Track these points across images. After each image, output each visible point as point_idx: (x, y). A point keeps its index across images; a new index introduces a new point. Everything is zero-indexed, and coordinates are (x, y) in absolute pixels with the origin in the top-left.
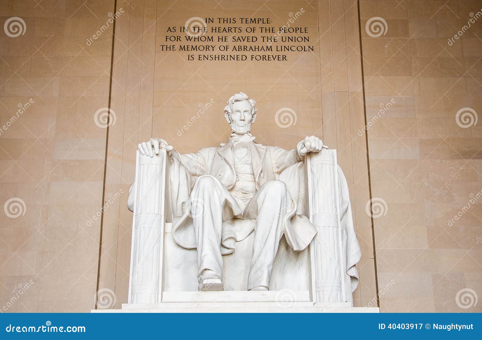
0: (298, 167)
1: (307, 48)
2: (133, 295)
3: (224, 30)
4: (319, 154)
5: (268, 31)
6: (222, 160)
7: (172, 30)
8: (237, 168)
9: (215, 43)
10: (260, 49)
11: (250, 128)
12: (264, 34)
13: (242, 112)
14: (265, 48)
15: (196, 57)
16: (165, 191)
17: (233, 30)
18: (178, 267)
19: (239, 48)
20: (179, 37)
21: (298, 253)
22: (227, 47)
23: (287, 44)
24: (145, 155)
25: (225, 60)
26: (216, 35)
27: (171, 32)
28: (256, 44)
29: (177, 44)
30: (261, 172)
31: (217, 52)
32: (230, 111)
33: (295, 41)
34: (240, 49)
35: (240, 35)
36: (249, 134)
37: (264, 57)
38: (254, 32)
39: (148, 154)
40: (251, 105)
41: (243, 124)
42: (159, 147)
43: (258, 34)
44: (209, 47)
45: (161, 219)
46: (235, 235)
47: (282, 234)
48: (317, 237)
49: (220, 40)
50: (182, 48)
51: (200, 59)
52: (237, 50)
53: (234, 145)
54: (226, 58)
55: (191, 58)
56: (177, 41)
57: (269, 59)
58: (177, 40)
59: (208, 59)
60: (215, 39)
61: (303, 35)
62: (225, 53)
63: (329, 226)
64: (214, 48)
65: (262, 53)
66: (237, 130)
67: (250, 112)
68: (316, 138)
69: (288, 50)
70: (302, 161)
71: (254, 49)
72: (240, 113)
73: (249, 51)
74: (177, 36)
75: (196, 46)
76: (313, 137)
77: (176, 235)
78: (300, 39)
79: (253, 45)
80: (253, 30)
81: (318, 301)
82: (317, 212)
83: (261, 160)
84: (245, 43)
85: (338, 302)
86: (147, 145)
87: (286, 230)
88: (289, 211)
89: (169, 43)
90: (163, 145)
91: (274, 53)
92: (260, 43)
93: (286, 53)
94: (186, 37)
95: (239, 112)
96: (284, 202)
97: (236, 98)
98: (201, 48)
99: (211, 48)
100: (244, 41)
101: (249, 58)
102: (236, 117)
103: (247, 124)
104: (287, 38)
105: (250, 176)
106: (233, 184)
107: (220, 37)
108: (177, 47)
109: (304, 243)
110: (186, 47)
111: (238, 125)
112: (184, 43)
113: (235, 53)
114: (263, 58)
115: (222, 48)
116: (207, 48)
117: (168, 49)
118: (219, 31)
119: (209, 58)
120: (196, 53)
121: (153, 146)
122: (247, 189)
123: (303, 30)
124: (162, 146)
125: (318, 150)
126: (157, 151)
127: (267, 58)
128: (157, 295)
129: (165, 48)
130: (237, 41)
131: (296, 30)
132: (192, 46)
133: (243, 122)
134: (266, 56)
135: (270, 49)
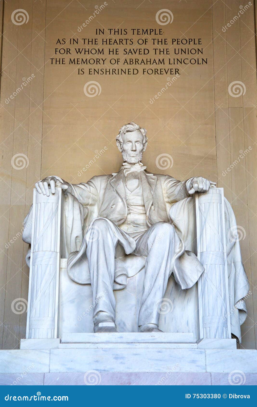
0: (187, 202)
1: (200, 61)
2: (30, 330)
3: (115, 42)
4: (207, 193)
5: (160, 43)
6: (114, 191)
7: (62, 42)
8: (128, 200)
9: (106, 56)
10: (152, 63)
11: (141, 158)
12: (156, 46)
13: (134, 143)
14: (157, 61)
15: (86, 71)
16: (61, 228)
17: (124, 42)
18: (72, 302)
19: (130, 61)
20: (68, 50)
21: (186, 291)
22: (118, 60)
23: (179, 57)
24: (42, 194)
25: (116, 74)
26: (106, 48)
27: (60, 44)
28: (148, 57)
29: (67, 57)
30: (152, 205)
31: (107, 66)
32: (121, 141)
33: (188, 54)
34: (131, 63)
35: (132, 47)
36: (141, 163)
37: (156, 70)
38: (145, 44)
39: (45, 193)
40: (142, 135)
41: (135, 154)
42: (55, 185)
43: (150, 46)
44: (100, 60)
45: (57, 256)
46: (127, 272)
47: (171, 273)
48: (205, 275)
49: (111, 53)
50: (72, 62)
51: (91, 73)
52: (129, 63)
53: (126, 175)
54: (117, 72)
55: (81, 72)
56: (67, 54)
57: (162, 73)
58: (67, 52)
59: (98, 73)
60: (106, 51)
61: (197, 47)
62: (116, 66)
63: (216, 264)
64: (104, 62)
65: (154, 66)
66: (129, 160)
67: (141, 142)
68: (203, 179)
69: (181, 63)
70: (191, 196)
71: (146, 63)
72: (131, 144)
73: (141, 64)
74: (67, 49)
75: (86, 59)
76: (200, 178)
77: (71, 271)
78: (193, 51)
79: (145, 57)
80: (145, 42)
81: (205, 337)
82: (205, 250)
83: (152, 192)
84: (137, 56)
85: (224, 338)
86: (43, 185)
87: (174, 269)
88: (177, 250)
89: (59, 56)
90: (58, 183)
91: (167, 66)
92: (152, 56)
93: (179, 66)
94: (76, 49)
95: (130, 142)
96: (172, 244)
97: (128, 129)
98: (92, 61)
99: (101, 62)
100: (135, 53)
101: (141, 71)
102: (128, 147)
103: (138, 154)
104: (180, 50)
105: (141, 208)
106: (125, 218)
107: (111, 50)
108: (67, 61)
109: (192, 281)
110: (76, 60)
111: (130, 155)
112: (74, 55)
113: (126, 67)
114: (155, 72)
115: (113, 62)
116: (97, 61)
117: (58, 63)
118: (110, 43)
119: (100, 72)
120: (86, 67)
121: (49, 185)
122: (139, 222)
123: (197, 42)
124: (58, 185)
125: (206, 190)
126: (53, 190)
127: (159, 72)
128: (53, 330)
129: (54, 61)
130: (128, 54)
131: (189, 42)
132: (82, 59)
133: (134, 152)
134: (158, 70)
135: (162, 62)
